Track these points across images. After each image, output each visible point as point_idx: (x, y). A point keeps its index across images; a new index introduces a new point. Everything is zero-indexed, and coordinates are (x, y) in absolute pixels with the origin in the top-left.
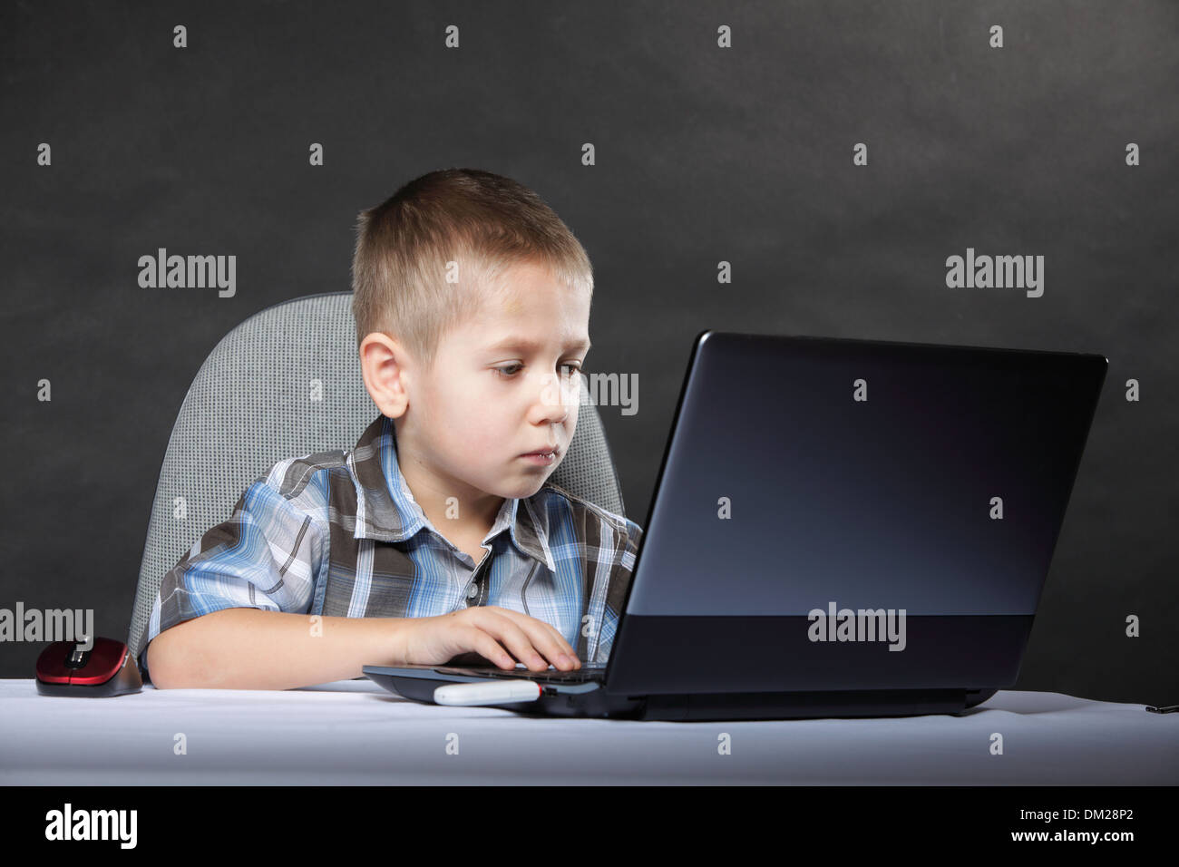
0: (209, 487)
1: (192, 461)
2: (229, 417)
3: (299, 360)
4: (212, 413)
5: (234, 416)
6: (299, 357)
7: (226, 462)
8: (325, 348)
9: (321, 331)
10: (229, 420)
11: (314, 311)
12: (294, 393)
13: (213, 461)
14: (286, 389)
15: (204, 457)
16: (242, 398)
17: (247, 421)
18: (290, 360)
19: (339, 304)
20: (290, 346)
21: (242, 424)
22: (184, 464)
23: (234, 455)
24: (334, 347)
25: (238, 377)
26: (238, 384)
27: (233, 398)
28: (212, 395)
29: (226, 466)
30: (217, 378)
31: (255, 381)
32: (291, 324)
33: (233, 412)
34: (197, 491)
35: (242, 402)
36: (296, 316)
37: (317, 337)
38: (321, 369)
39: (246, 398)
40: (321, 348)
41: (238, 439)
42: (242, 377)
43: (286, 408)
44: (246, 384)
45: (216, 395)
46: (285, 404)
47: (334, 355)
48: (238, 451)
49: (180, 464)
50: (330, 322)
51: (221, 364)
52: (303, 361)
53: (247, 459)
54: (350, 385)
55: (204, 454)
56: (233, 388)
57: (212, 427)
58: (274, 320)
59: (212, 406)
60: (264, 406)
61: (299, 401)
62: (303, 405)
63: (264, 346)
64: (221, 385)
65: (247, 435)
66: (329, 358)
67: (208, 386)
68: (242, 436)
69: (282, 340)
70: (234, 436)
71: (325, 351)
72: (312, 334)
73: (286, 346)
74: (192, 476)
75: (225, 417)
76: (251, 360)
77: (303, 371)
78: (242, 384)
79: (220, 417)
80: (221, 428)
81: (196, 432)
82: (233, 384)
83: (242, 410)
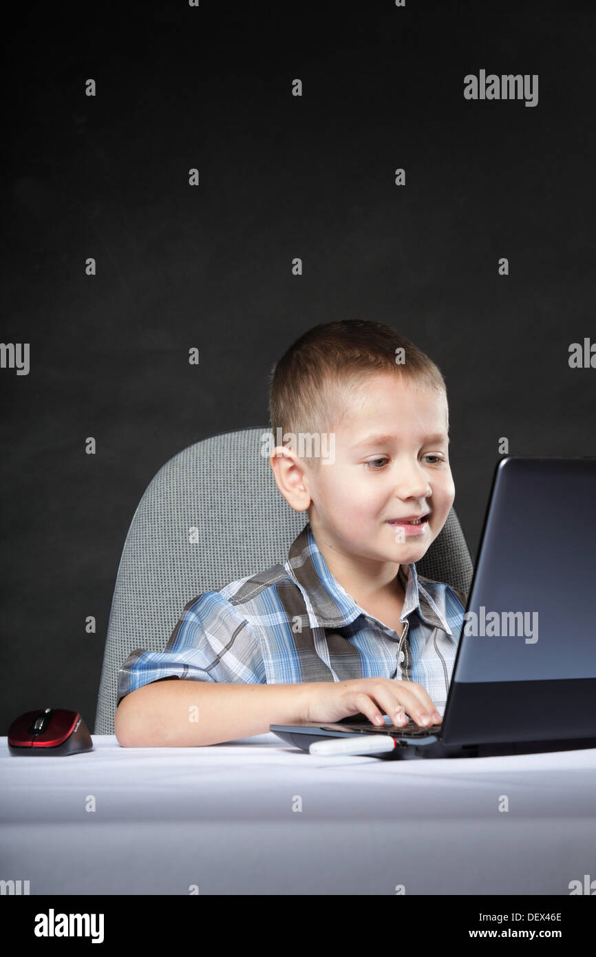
0: (157, 584)
1: (142, 563)
2: (170, 528)
3: (222, 482)
4: (156, 526)
5: (173, 527)
6: (222, 479)
7: (169, 563)
8: (242, 472)
9: (239, 458)
10: (170, 531)
11: (232, 443)
12: (220, 508)
13: (158, 563)
14: (213, 505)
15: (152, 560)
16: (179, 513)
17: (184, 531)
18: (216, 482)
19: (252, 436)
20: (215, 471)
21: (180, 534)
22: (136, 566)
23: (175, 557)
24: (249, 471)
25: (176, 496)
26: (176, 502)
27: (173, 513)
28: (156, 511)
29: (169, 566)
30: (159, 498)
31: (189, 499)
32: (215, 454)
33: (173, 524)
34: (147, 587)
35: (180, 516)
36: (219, 447)
37: (235, 463)
38: (240, 488)
39: (183, 513)
40: (239, 472)
41: (178, 545)
42: (179, 496)
43: (214, 519)
44: (182, 502)
45: (159, 511)
46: (213, 516)
47: (249, 477)
48: (178, 554)
49: (133, 566)
50: (246, 451)
51: (162, 487)
52: (226, 482)
53: (185, 560)
54: (263, 500)
55: (151, 557)
56: (172, 505)
57: (157, 537)
58: (202, 450)
59: (156, 520)
60: (197, 519)
61: (223, 514)
62: (227, 517)
63: (195, 471)
64: (162, 503)
65: (184, 542)
66: (246, 480)
67: (152, 504)
68: (181, 542)
69: (209, 466)
70: (174, 542)
71: (242, 474)
72: (232, 461)
73: (212, 471)
74: (143, 575)
75: (167, 528)
76: (185, 483)
77: (226, 491)
78: (179, 502)
79: (163, 528)
80: (164, 537)
81: (144, 540)
82: (172, 502)
83: (180, 522)
